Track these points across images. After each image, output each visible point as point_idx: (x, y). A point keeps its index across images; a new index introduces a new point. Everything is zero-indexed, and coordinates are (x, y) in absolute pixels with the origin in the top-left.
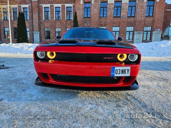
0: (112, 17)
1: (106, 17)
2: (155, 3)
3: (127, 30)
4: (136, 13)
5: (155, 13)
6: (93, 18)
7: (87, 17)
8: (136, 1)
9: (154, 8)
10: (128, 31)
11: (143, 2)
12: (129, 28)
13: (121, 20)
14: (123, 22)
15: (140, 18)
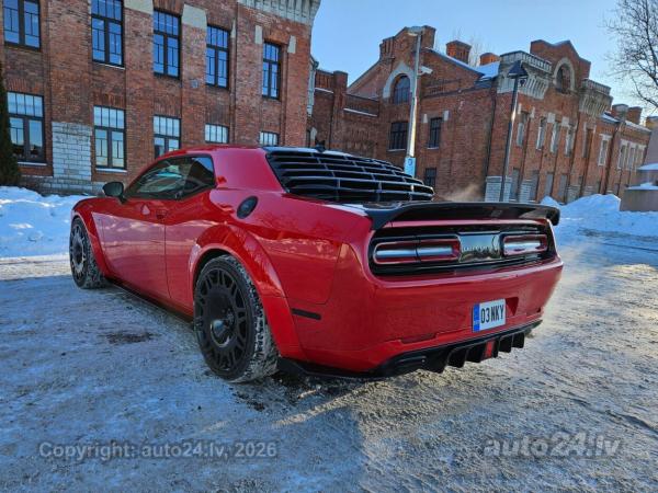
1: (123, 65)
2: (285, 56)
5: (286, 91)
7: (21, 46)
8: (229, 32)
9: (284, 73)
11: (253, 41)
13: (184, 96)
14: (192, 102)
15: (245, 98)
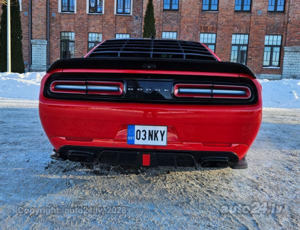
0: (232, 12)
1: (218, 10)
3: (266, 43)
4: (287, 4)
6: (186, 12)
7: (171, 10)
10: (268, 46)
12: (271, 37)
13: (252, 20)
14: (257, 23)
15: (296, 16)
